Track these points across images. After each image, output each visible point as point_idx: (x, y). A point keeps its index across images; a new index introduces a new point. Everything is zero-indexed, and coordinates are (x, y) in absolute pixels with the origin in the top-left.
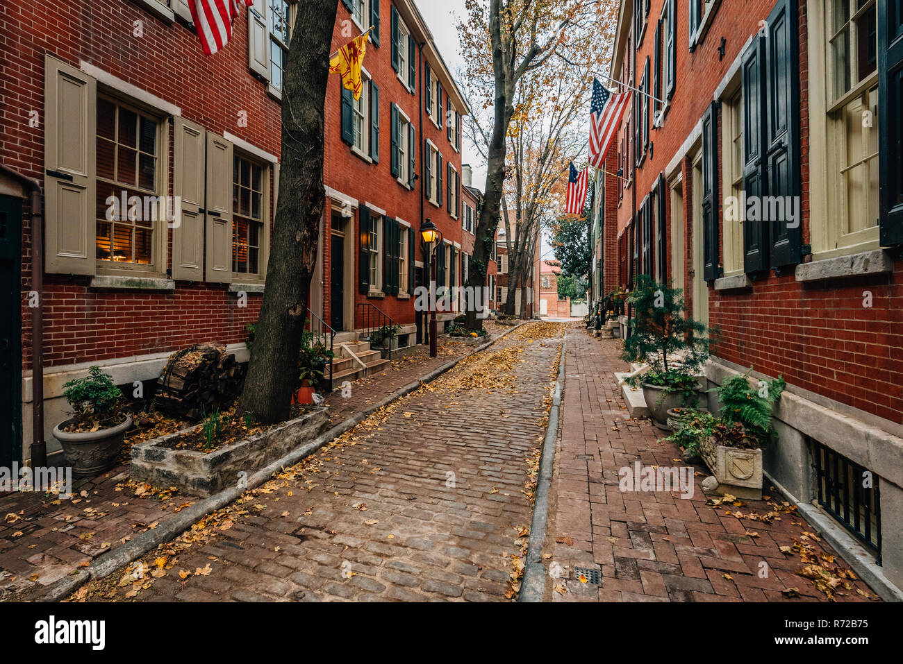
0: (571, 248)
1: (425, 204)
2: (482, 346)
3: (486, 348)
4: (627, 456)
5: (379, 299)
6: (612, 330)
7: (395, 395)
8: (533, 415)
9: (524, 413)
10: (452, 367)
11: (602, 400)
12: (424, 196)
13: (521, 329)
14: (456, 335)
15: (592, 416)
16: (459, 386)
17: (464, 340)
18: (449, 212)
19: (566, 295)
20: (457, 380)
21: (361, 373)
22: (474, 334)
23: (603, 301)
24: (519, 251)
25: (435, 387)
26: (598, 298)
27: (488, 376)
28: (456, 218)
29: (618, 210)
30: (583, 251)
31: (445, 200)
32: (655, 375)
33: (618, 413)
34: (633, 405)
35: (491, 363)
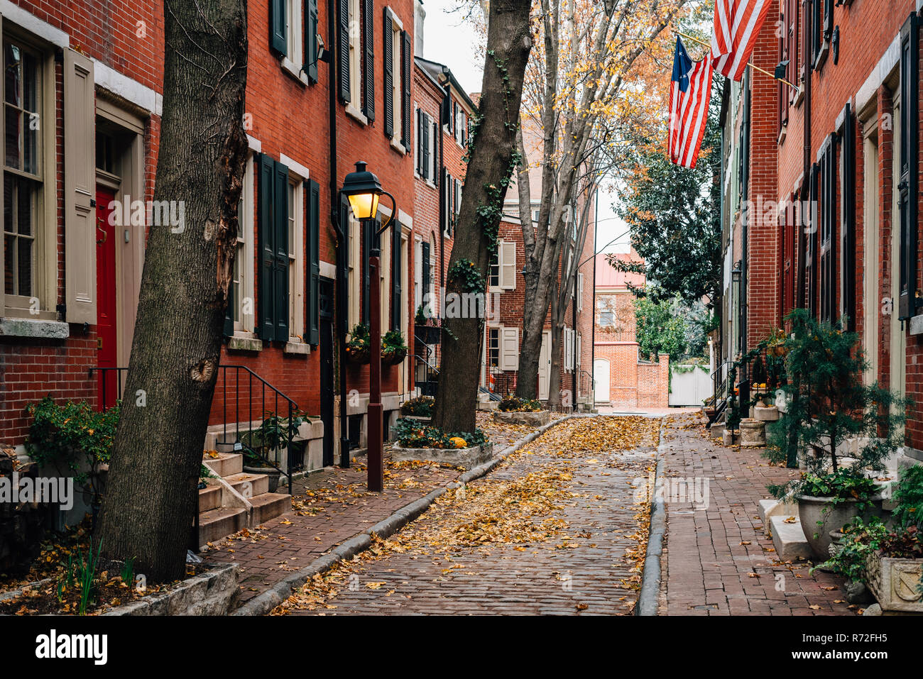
0: (672, 224)
1: (339, 118)
2: (478, 469)
3: (485, 474)
4: (767, 601)
5: (252, 354)
6: (762, 427)
7: (332, 556)
8: (611, 574)
9: (595, 572)
10: (424, 510)
11: (735, 543)
12: (337, 97)
13: (556, 433)
14: (416, 444)
15: (718, 563)
16: (453, 542)
17: (435, 454)
18: (388, 135)
19: (659, 347)
20: (445, 533)
21: (242, 518)
22: (458, 440)
23: (745, 360)
24: (551, 235)
25: (403, 544)
26: (733, 354)
27: (510, 522)
28: (402, 149)
29: (779, 147)
30: (700, 235)
31: (379, 104)
32: (815, 479)
33: (761, 558)
34: (785, 541)
35: (508, 500)
